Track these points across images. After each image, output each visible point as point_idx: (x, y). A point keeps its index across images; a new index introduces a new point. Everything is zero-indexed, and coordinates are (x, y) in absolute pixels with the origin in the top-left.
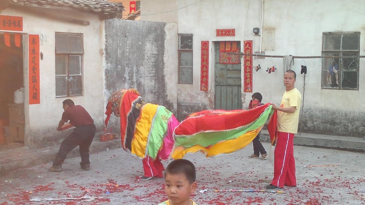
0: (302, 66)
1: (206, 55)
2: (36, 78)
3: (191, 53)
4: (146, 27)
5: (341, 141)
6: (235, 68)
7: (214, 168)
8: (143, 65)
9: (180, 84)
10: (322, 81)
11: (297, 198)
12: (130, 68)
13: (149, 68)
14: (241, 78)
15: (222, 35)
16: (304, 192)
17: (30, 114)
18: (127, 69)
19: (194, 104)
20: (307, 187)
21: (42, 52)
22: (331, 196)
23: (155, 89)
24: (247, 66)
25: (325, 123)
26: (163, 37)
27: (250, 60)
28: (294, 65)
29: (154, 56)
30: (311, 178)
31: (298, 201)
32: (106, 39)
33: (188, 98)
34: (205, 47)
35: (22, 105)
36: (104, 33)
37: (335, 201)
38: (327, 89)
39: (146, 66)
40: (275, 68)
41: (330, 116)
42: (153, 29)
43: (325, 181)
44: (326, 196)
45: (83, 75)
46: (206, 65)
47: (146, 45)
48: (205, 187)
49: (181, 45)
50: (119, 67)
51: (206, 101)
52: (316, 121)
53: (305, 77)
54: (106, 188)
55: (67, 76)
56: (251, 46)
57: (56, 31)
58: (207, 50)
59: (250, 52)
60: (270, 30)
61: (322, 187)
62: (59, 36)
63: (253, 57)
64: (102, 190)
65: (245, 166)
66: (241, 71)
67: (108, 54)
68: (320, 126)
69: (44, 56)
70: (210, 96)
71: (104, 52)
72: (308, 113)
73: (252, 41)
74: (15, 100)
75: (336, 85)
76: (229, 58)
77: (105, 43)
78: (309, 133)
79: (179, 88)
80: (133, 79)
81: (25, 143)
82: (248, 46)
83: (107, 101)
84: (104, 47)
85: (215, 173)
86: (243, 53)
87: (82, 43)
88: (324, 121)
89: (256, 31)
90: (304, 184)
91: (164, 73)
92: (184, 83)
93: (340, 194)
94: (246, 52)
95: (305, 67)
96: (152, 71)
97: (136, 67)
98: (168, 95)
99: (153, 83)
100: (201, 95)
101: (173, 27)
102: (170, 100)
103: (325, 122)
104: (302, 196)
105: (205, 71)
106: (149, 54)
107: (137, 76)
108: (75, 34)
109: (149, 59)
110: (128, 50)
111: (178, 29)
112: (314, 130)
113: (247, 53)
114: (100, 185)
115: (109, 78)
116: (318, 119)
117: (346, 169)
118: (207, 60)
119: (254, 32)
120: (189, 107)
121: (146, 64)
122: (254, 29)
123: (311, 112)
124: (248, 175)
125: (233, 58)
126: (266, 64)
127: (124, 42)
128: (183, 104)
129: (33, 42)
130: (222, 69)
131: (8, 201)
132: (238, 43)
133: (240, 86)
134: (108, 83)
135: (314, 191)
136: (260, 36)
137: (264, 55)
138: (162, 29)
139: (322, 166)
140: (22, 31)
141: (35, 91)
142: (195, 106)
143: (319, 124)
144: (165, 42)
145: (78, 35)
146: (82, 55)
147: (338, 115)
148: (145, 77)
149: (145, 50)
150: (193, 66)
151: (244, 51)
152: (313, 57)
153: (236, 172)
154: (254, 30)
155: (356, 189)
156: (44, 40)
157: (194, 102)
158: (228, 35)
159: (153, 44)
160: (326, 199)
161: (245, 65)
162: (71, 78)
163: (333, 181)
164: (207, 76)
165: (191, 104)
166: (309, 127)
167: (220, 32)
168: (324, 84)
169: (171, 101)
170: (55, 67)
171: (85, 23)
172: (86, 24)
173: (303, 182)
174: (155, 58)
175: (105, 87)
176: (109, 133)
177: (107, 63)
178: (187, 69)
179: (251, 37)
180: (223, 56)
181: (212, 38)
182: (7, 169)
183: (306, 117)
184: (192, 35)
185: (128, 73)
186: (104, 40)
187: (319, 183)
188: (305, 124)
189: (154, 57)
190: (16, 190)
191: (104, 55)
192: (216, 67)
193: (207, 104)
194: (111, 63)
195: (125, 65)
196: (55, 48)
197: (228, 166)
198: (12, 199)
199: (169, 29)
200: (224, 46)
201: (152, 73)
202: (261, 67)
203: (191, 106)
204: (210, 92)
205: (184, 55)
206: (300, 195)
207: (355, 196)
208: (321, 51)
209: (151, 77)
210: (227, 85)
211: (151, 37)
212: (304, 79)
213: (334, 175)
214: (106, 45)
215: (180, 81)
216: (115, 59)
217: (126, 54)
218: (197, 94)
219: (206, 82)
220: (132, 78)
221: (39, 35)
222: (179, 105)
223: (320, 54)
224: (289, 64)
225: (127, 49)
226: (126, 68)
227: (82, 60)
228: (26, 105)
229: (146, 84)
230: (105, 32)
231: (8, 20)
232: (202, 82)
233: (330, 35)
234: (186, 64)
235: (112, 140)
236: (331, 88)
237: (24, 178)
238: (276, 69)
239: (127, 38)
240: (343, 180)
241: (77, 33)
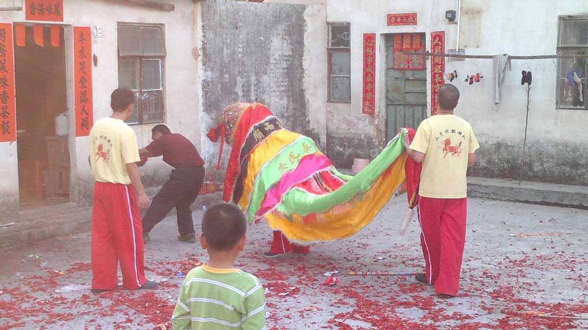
0: (524, 72)
1: (371, 56)
2: (87, 95)
3: (348, 54)
4: (271, 13)
5: (586, 194)
6: (417, 76)
7: (363, 237)
8: (266, 73)
9: (331, 103)
10: (556, 97)
11: (478, 285)
12: (244, 79)
13: (278, 78)
14: (426, 93)
15: (396, 23)
16: (494, 276)
17: (77, 151)
18: (240, 79)
19: (353, 136)
20: (503, 267)
21: (96, 55)
22: (536, 283)
23: (289, 111)
24: (436, 74)
25: (562, 165)
26: (300, 28)
27: (440, 63)
28: (510, 70)
29: (286, 58)
30: (515, 254)
31: (478, 290)
32: (204, 32)
33: (344, 126)
34: (370, 44)
35: (66, 137)
36: (200, 23)
37: (540, 291)
38: (566, 109)
39: (272, 75)
40: (480, 76)
41: (571, 153)
42: (284, 15)
43: (536, 259)
44: (527, 283)
45: (165, 90)
46: (372, 72)
47: (272, 42)
48: (336, 267)
49: (332, 40)
50: (225, 76)
51: (371, 131)
52: (547, 162)
53: (529, 90)
54: (180, 268)
55: (138, 92)
56: (443, 40)
57: (119, 21)
58: (373, 48)
59: (441, 50)
60: (473, 14)
61: (527, 268)
62: (123, 28)
63: (445, 57)
64: (171, 270)
65: (413, 234)
66: (427, 82)
67: (207, 56)
68: (554, 170)
69: (98, 60)
70: (378, 122)
71: (200, 53)
72: (534, 149)
73: (444, 32)
74: (56, 130)
75: (581, 104)
76: (408, 60)
77: (202, 38)
78: (537, 181)
79: (328, 109)
80: (251, 96)
81: (70, 196)
82: (438, 41)
83: (206, 131)
84: (199, 45)
85: (361, 246)
86: (430, 52)
87: (163, 39)
88: (560, 162)
89: (450, 15)
90: (500, 263)
91: (303, 85)
92: (338, 102)
93: (552, 279)
94: (434, 51)
95: (530, 73)
96: (282, 82)
97: (256, 75)
98: (311, 121)
99: (285, 102)
100: (364, 121)
101: (319, 11)
102: (313, 129)
103: (562, 163)
104: (488, 282)
105: (369, 81)
106: (278, 56)
107: (257, 91)
108: (151, 25)
109: (277, 63)
110: (241, 50)
111: (326, 14)
112: (544, 176)
113: (436, 52)
114: (172, 263)
115: (209, 94)
116: (551, 158)
117: (580, 240)
118: (373, 65)
119: (446, 17)
120: (345, 140)
121: (272, 72)
122: (447, 12)
123: (540, 147)
124: (414, 248)
125: (415, 60)
126: (465, 69)
127: (234, 37)
128: (335, 136)
129: (80, 38)
130: (397, 79)
131: (22, 286)
132: (422, 36)
133: (425, 105)
134: (207, 102)
135: (511, 274)
136: (456, 23)
137: (463, 54)
138: (299, 15)
139: (541, 235)
140: (62, 21)
141: (84, 116)
142: (354, 138)
143: (553, 167)
144: (305, 36)
145: (156, 27)
146: (163, 58)
147: (584, 152)
148: (272, 92)
149: (270, 49)
150: (350, 75)
151: (431, 48)
152: (542, 56)
153: (396, 244)
154: (448, 14)
155: (583, 273)
156: (100, 34)
157: (353, 131)
158: (405, 23)
159: (283, 39)
160: (526, 287)
161: (432, 71)
162: (145, 95)
163: (549, 259)
164: (372, 91)
165: (348, 136)
166: (536, 172)
167: (393, 19)
168: (561, 102)
169: (316, 131)
170: (117, 77)
171: (166, 7)
172: (169, 9)
173: (499, 261)
174: (287, 62)
175: (201, 108)
176: (208, 182)
177: (205, 70)
178: (341, 78)
179: (442, 26)
180: (399, 56)
181: (381, 28)
182: (37, 237)
183: (531, 156)
184: (349, 24)
185: (242, 87)
186: (200, 33)
187: (525, 262)
188: (529, 167)
189: (286, 60)
190: (41, 269)
191: (200, 58)
192: (387, 75)
193: (373, 135)
194: (212, 70)
195: (237, 73)
196: (117, 48)
197: (387, 235)
198: (30, 282)
199: (311, 16)
200: (399, 42)
201: (283, 86)
202: (457, 74)
203: (348, 138)
204: (377, 116)
205: (337, 57)
206: (486, 280)
207: (577, 282)
208: (556, 47)
209: (282, 92)
210: (406, 104)
211: (281, 28)
212: (528, 93)
213: (555, 250)
214: (203, 42)
215: (331, 99)
216: (218, 64)
217: (238, 56)
218: (358, 119)
219: (371, 99)
220: (248, 95)
221: (90, 28)
222: (329, 136)
223: (554, 52)
224: (503, 69)
225: (239, 47)
226: (238, 79)
227: (163, 66)
228: (71, 139)
229: (272, 103)
230: (202, 22)
231: (38, 4)
232: (365, 99)
233: (571, 20)
234: (341, 70)
235: (213, 192)
236: (572, 107)
237: (59, 251)
238: (482, 77)
239: (240, 31)
240: (567, 257)
241: (155, 24)
